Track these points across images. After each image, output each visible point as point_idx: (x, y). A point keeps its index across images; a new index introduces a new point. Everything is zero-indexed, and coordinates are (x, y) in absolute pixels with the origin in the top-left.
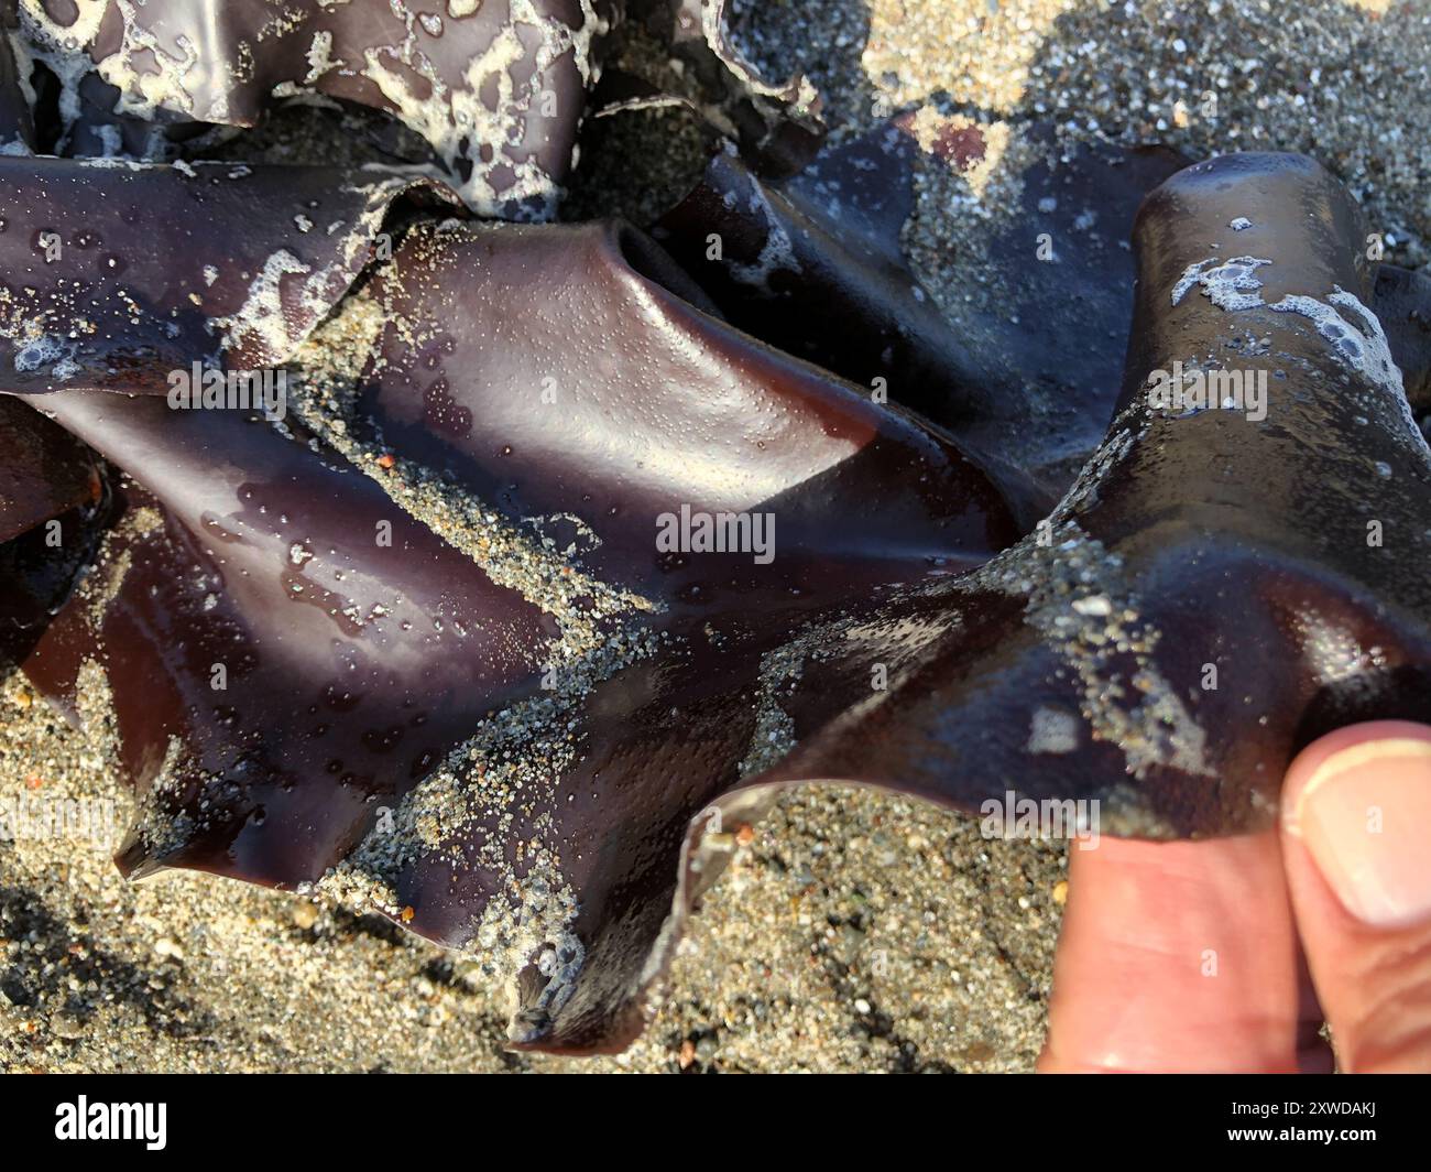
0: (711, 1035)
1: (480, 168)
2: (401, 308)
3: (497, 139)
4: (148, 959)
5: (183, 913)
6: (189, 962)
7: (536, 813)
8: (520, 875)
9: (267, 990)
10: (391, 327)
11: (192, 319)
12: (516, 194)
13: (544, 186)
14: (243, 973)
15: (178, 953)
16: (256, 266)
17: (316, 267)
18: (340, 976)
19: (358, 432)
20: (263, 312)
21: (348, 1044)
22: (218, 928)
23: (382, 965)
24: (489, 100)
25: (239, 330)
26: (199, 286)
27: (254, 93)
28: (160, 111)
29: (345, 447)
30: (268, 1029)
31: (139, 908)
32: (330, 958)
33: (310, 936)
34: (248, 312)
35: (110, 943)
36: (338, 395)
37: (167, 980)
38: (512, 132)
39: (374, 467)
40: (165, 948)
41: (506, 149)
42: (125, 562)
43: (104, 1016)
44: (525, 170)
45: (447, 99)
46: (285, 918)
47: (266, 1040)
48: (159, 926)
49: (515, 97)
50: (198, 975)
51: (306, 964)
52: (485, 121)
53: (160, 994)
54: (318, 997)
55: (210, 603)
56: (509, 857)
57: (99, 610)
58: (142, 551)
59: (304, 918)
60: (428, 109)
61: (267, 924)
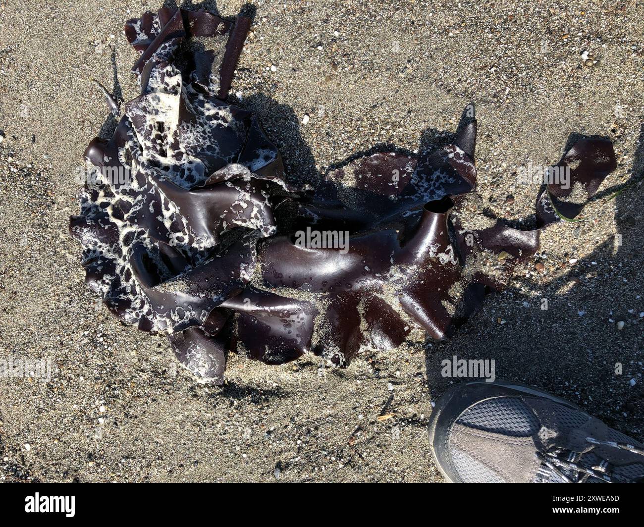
0: (374, 355)
1: (262, 230)
2: (263, 261)
3: (262, 224)
4: (273, 388)
5: (275, 377)
6: (280, 385)
7: (329, 336)
8: (328, 345)
9: (295, 384)
10: (263, 265)
11: (234, 281)
12: (270, 231)
13: (274, 228)
14: (290, 383)
15: (277, 385)
16: (239, 268)
17: (249, 264)
18: (305, 375)
19: (268, 286)
20: (244, 275)
21: (313, 386)
22: (282, 377)
23: (311, 369)
24: (257, 218)
25: (241, 279)
26: (232, 275)
27: (218, 238)
28: (205, 248)
29: (267, 290)
30: (298, 390)
31: (267, 380)
32: (302, 372)
33: (297, 371)
34: (241, 276)
35: (265, 388)
36: (261, 281)
37: (278, 389)
38: (263, 222)
39: (273, 291)
40: (275, 385)
41: (264, 225)
42: (237, 323)
43: (271, 399)
44: (269, 227)
45: (250, 221)
46: (292, 369)
47: (299, 391)
48: (272, 382)
49: (261, 216)
50: (282, 387)
51: (299, 376)
52: (258, 222)
53: (278, 392)
54: (304, 381)
55: (256, 322)
56: (325, 343)
57: (237, 333)
58: (239, 320)
59: (295, 368)
60: (247, 223)
61: (289, 372)
